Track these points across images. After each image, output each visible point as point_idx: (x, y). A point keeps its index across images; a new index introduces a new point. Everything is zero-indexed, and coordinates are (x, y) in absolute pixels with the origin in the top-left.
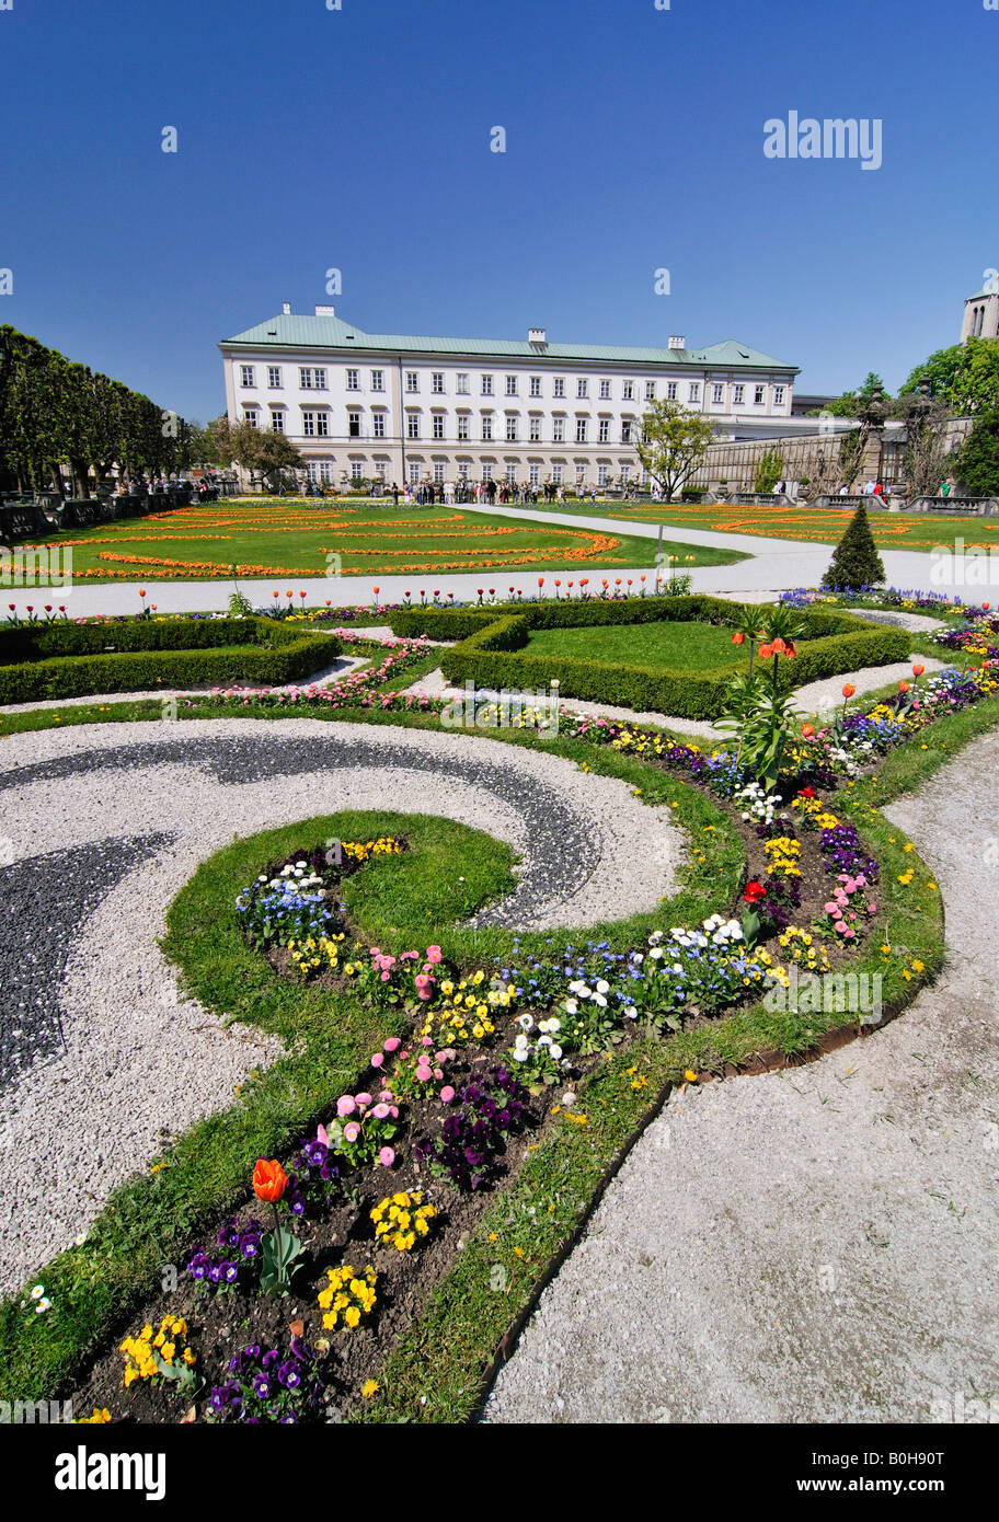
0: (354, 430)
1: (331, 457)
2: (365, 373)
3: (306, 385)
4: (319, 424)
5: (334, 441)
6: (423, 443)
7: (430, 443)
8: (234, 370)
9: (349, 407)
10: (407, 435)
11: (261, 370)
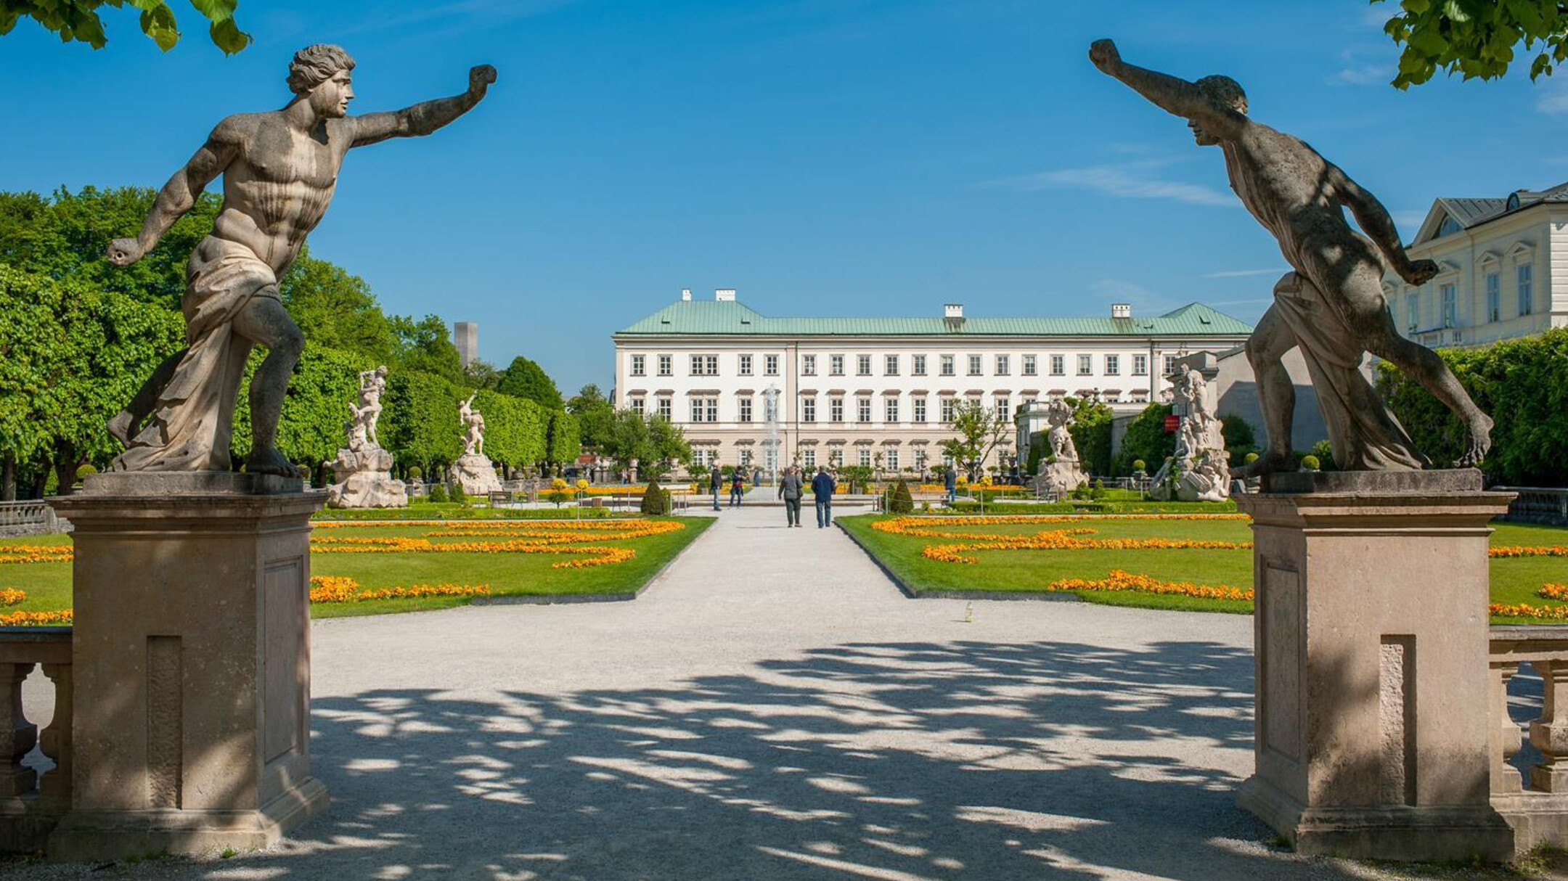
0: (746, 416)
1: (717, 443)
2: (759, 358)
3: (697, 370)
4: (709, 411)
5: (721, 427)
6: (819, 427)
7: (827, 427)
8: (625, 358)
9: (740, 392)
10: (801, 418)
11: (652, 359)
